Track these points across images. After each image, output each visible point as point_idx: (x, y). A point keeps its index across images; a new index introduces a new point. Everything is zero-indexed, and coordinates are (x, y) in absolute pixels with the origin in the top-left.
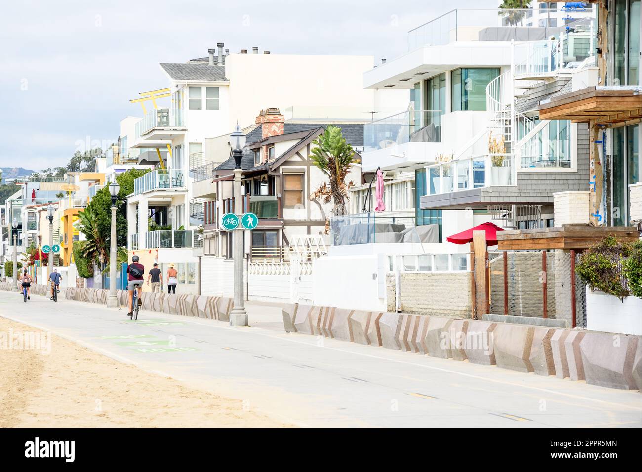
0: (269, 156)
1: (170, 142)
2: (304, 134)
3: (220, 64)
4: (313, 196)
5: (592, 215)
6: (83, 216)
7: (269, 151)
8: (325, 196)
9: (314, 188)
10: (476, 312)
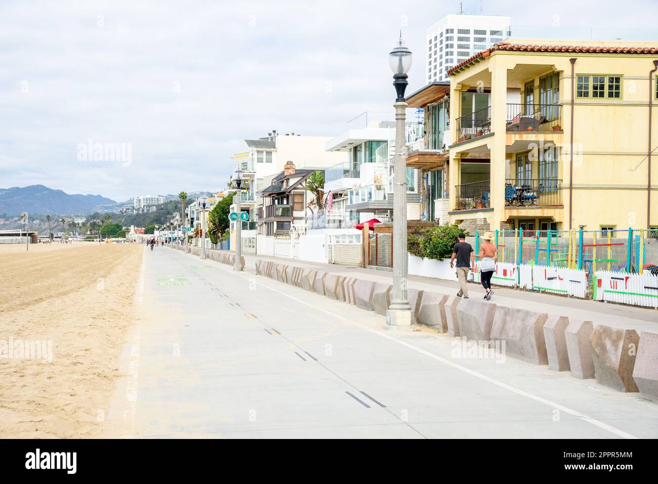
0: (287, 185)
1: (249, 178)
2: (304, 174)
3: (274, 141)
4: (307, 205)
5: (421, 215)
6: (211, 214)
7: (287, 183)
8: (314, 205)
9: (309, 201)
10: (364, 264)
